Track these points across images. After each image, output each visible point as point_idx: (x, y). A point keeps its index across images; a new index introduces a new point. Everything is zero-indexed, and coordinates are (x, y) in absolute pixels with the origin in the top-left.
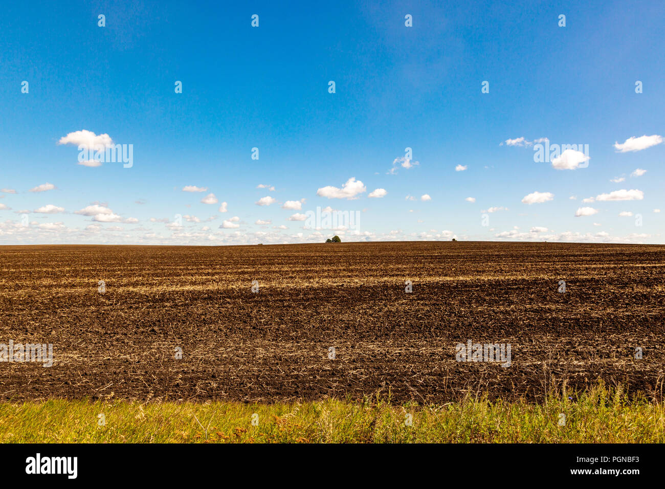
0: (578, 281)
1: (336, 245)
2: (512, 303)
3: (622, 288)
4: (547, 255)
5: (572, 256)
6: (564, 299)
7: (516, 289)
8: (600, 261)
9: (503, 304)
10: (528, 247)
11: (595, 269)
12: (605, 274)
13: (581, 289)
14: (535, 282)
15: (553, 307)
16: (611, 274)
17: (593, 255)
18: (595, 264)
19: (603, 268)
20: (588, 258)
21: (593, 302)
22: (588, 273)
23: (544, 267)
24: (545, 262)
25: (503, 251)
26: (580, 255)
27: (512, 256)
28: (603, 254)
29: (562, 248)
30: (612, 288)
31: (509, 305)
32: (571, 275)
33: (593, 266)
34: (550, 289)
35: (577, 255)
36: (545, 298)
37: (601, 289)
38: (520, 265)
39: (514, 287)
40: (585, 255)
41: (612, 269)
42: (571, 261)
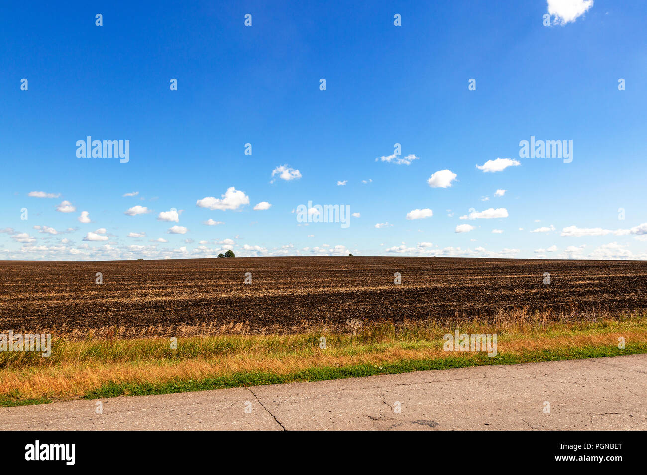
0: (466, 288)
1: (231, 260)
2: (425, 302)
3: (494, 291)
4: (439, 269)
5: (459, 269)
6: (457, 299)
7: (424, 294)
8: (481, 274)
9: (419, 303)
10: (422, 262)
11: (476, 279)
12: (484, 283)
13: (468, 293)
14: (436, 289)
15: (451, 304)
16: (488, 283)
17: (476, 269)
18: (477, 276)
19: (482, 279)
20: (472, 271)
21: (476, 300)
22: (472, 283)
23: (439, 278)
24: (439, 275)
25: (402, 266)
26: (465, 269)
27: (410, 270)
28: (483, 268)
29: (450, 263)
30: (488, 292)
31: (423, 304)
32: (460, 284)
33: (475, 277)
34: (448, 293)
35: (463, 269)
36: (445, 299)
37: (480, 292)
38: (421, 277)
39: (423, 292)
40: (469, 269)
41: (488, 279)
42: (459, 274)
